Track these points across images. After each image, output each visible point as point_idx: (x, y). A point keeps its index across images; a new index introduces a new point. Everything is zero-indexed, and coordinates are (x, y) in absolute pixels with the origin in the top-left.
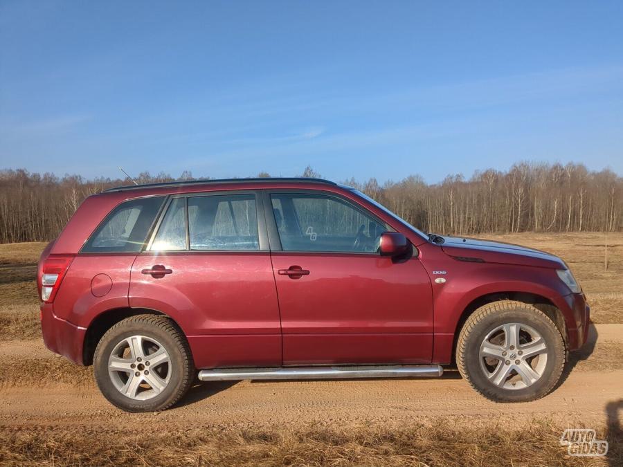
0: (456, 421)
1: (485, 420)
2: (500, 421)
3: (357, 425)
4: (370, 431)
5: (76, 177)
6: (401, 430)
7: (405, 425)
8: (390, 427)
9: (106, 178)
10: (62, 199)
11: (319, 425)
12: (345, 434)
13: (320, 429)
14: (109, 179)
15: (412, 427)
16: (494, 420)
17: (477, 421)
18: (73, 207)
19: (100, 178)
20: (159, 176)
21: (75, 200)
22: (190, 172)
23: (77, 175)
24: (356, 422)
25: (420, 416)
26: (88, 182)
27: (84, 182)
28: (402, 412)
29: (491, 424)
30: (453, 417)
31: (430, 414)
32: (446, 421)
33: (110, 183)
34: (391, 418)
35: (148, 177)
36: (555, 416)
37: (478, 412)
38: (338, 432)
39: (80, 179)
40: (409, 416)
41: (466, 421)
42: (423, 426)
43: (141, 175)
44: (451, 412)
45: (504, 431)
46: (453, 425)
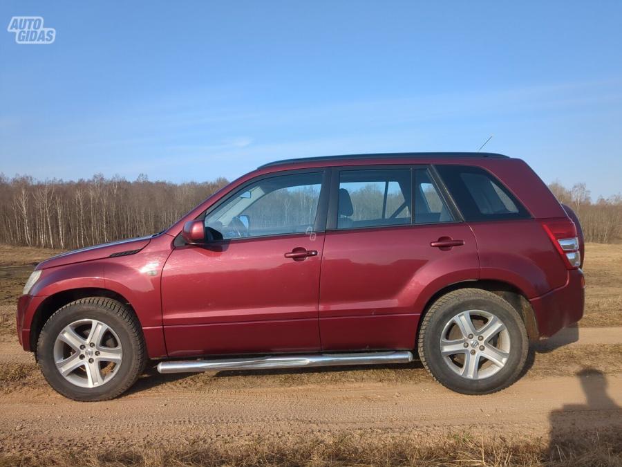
0: (361, 435)
1: (395, 435)
2: (412, 436)
3: (247, 443)
4: (260, 449)
5: (27, 177)
6: (296, 447)
7: (302, 442)
8: (284, 444)
9: (58, 180)
10: (11, 199)
11: (201, 442)
12: (229, 452)
13: (201, 447)
14: (61, 180)
15: (309, 443)
16: (405, 435)
17: (385, 436)
18: (22, 208)
19: (51, 179)
20: (114, 178)
21: (24, 201)
22: (146, 176)
23: (28, 175)
24: (247, 438)
25: (322, 431)
26: (39, 182)
27: (35, 183)
28: (303, 426)
29: (401, 439)
30: (359, 431)
31: (334, 427)
32: (350, 436)
33: (62, 184)
34: (288, 433)
35: (102, 179)
36: (474, 429)
37: (389, 425)
38: (222, 451)
39: (31, 179)
40: (310, 430)
41: (374, 436)
42: (322, 442)
43: (95, 177)
44: (359, 425)
45: (414, 448)
46: (357, 441)
